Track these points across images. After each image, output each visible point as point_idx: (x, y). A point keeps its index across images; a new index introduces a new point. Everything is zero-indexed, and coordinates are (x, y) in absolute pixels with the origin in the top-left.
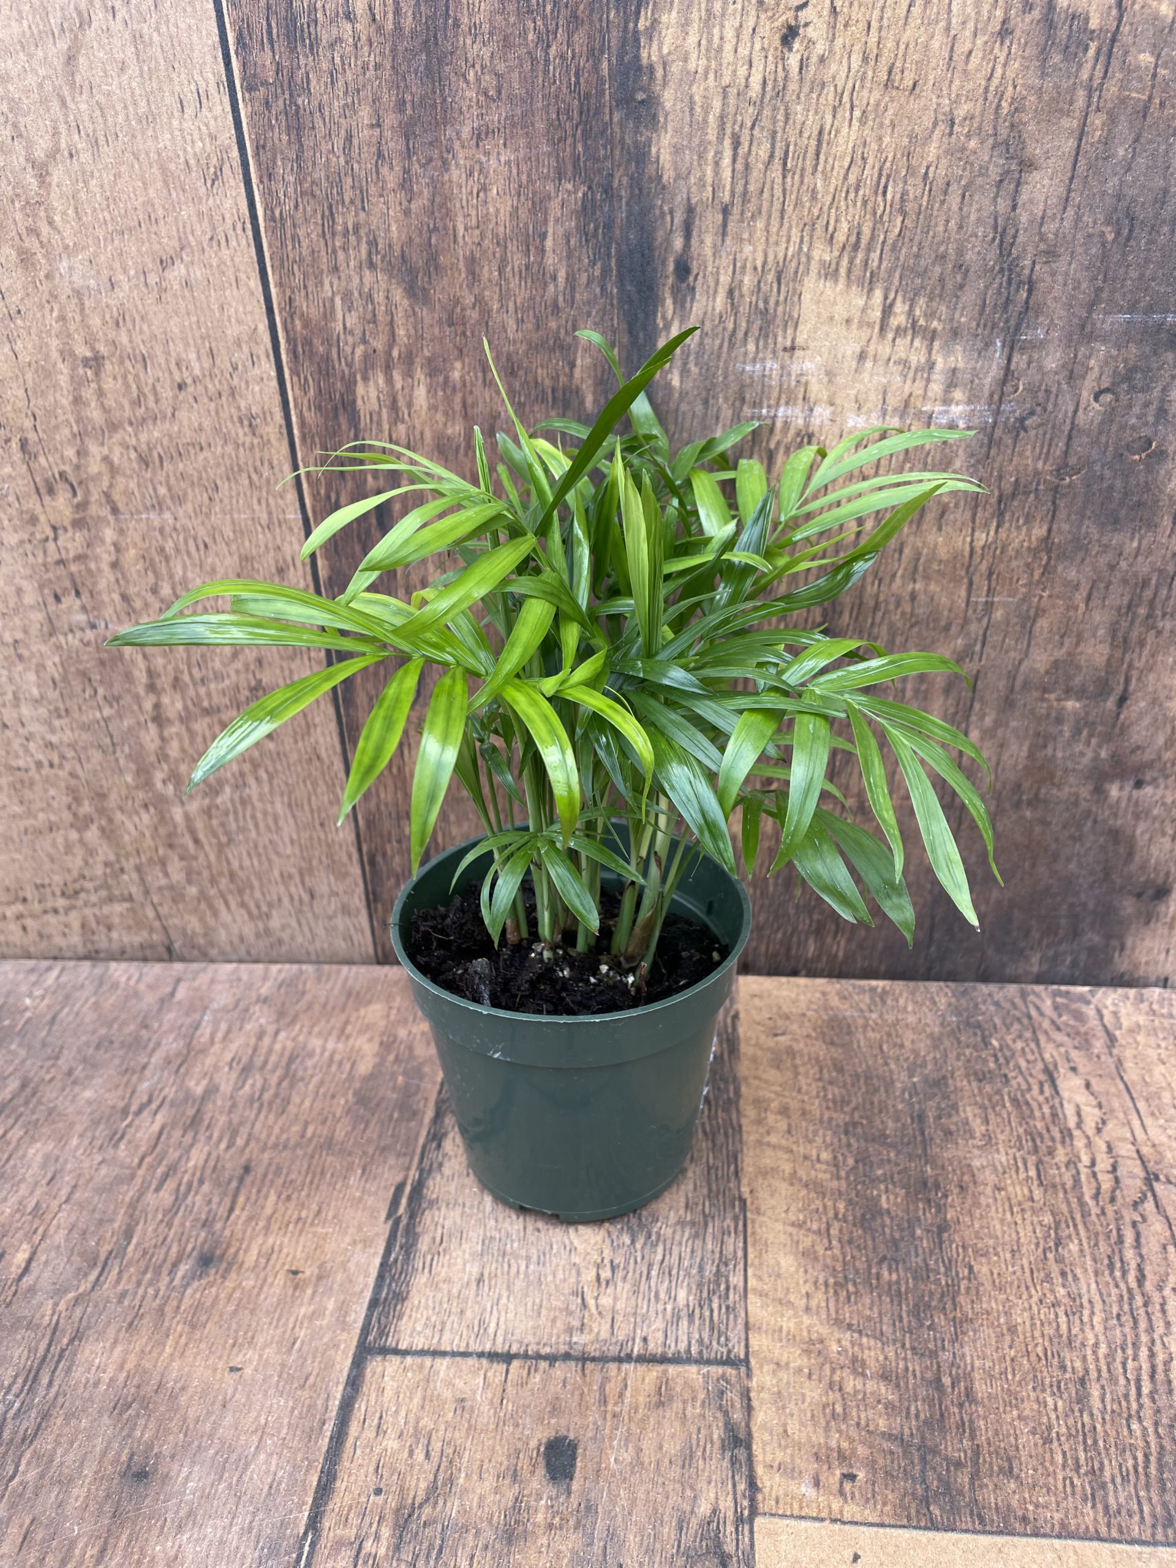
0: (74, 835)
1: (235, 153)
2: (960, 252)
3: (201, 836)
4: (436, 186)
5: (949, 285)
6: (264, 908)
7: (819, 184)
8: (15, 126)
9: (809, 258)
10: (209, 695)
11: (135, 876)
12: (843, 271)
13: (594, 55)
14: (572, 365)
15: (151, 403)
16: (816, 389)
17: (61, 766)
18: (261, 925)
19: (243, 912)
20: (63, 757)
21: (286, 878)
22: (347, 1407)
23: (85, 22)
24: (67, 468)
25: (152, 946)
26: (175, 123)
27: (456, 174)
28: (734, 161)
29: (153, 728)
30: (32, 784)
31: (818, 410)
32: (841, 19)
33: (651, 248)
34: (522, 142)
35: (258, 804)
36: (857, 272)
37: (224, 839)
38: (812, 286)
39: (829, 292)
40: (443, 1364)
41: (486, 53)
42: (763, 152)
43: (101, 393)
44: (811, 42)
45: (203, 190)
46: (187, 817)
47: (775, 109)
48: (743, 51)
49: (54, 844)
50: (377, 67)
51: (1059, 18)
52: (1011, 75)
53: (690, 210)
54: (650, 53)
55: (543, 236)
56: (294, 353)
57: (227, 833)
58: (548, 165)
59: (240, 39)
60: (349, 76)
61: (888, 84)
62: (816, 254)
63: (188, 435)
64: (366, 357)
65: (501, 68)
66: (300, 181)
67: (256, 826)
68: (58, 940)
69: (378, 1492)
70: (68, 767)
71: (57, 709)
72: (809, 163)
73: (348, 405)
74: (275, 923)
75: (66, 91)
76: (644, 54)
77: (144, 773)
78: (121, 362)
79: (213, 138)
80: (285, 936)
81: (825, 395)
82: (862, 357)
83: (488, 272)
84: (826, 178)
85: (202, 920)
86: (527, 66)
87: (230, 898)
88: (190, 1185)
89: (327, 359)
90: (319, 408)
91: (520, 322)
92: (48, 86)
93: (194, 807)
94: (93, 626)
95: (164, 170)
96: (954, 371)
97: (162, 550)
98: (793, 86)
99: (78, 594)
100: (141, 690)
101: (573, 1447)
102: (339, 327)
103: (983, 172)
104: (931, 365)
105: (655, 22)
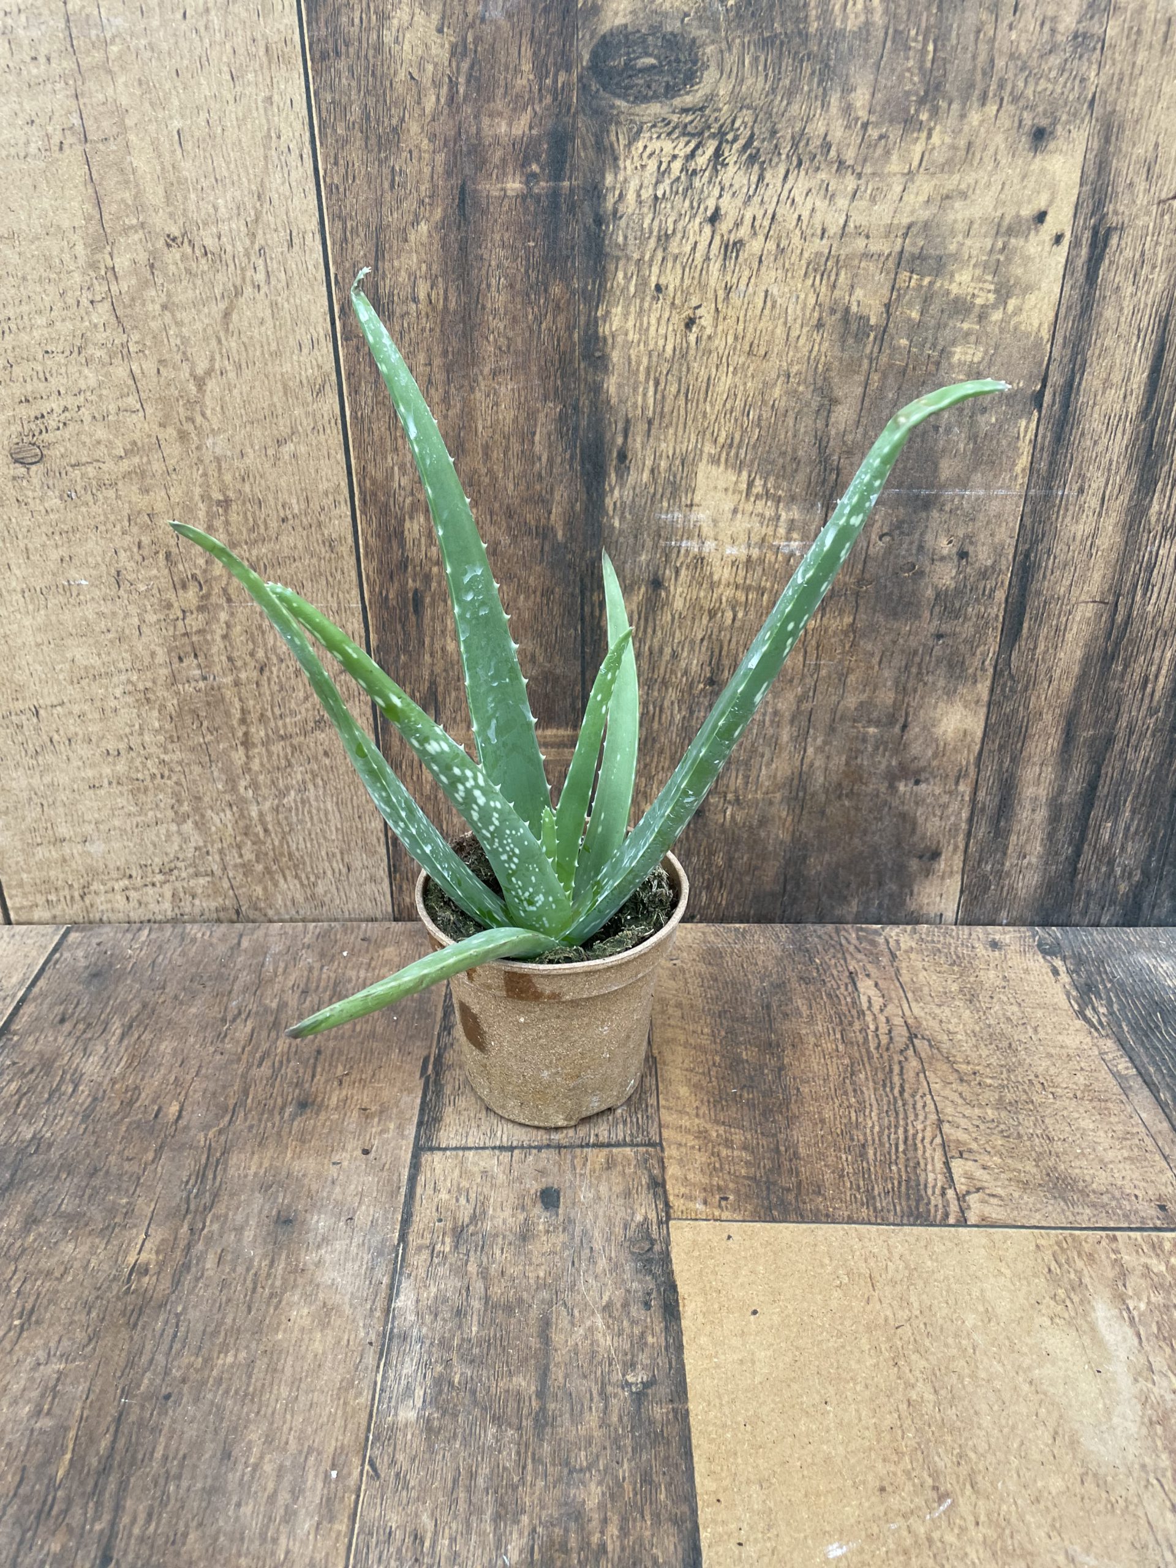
0: (174, 828)
1: (334, 377)
2: (795, 450)
3: (270, 827)
4: (465, 402)
5: (789, 470)
6: (312, 879)
7: (708, 409)
8: (184, 353)
9: (701, 451)
10: (285, 726)
11: (217, 857)
12: (723, 460)
13: (570, 329)
14: (550, 513)
15: (262, 530)
16: (706, 530)
17: (169, 778)
18: (309, 892)
19: (296, 882)
20: (171, 770)
21: (330, 856)
22: (412, 1180)
23: (238, 292)
24: (198, 572)
25: (225, 909)
26: (295, 358)
27: (478, 395)
28: (655, 393)
29: (241, 749)
30: (146, 790)
31: (707, 543)
32: (721, 316)
33: (602, 443)
34: (522, 378)
35: (314, 803)
36: (732, 460)
37: (287, 829)
38: (703, 469)
39: (714, 472)
40: (470, 1154)
41: (501, 326)
42: (673, 389)
43: (227, 523)
44: (703, 328)
45: (310, 399)
46: (261, 814)
47: (681, 365)
48: (662, 331)
49: (158, 835)
50: (431, 330)
51: (852, 319)
52: (823, 350)
53: (628, 421)
54: (605, 330)
55: (534, 433)
56: (364, 501)
57: (290, 824)
58: (538, 393)
59: (342, 310)
60: (413, 335)
61: (750, 353)
62: (706, 449)
63: (286, 552)
64: (412, 504)
65: (511, 334)
66: (376, 395)
67: (311, 818)
68: (153, 906)
69: (440, 1220)
70: (174, 778)
71: (171, 737)
72: (702, 396)
73: (399, 534)
74: (320, 889)
75: (222, 334)
76: (601, 330)
77: (232, 783)
78: (244, 503)
79: (320, 367)
80: (327, 900)
81: (711, 534)
82: (735, 511)
83: (497, 454)
84: (712, 406)
85: (265, 889)
86: (527, 334)
87: (287, 872)
88: (281, 1062)
89: (387, 505)
90: (379, 536)
91: (516, 485)
92: (210, 331)
93: (267, 805)
94: (205, 678)
95: (285, 387)
96: (793, 521)
97: (260, 626)
98: (692, 352)
99: (196, 656)
100: (235, 723)
101: (558, 1192)
102: (396, 485)
103: (808, 404)
104: (778, 517)
105: (608, 312)
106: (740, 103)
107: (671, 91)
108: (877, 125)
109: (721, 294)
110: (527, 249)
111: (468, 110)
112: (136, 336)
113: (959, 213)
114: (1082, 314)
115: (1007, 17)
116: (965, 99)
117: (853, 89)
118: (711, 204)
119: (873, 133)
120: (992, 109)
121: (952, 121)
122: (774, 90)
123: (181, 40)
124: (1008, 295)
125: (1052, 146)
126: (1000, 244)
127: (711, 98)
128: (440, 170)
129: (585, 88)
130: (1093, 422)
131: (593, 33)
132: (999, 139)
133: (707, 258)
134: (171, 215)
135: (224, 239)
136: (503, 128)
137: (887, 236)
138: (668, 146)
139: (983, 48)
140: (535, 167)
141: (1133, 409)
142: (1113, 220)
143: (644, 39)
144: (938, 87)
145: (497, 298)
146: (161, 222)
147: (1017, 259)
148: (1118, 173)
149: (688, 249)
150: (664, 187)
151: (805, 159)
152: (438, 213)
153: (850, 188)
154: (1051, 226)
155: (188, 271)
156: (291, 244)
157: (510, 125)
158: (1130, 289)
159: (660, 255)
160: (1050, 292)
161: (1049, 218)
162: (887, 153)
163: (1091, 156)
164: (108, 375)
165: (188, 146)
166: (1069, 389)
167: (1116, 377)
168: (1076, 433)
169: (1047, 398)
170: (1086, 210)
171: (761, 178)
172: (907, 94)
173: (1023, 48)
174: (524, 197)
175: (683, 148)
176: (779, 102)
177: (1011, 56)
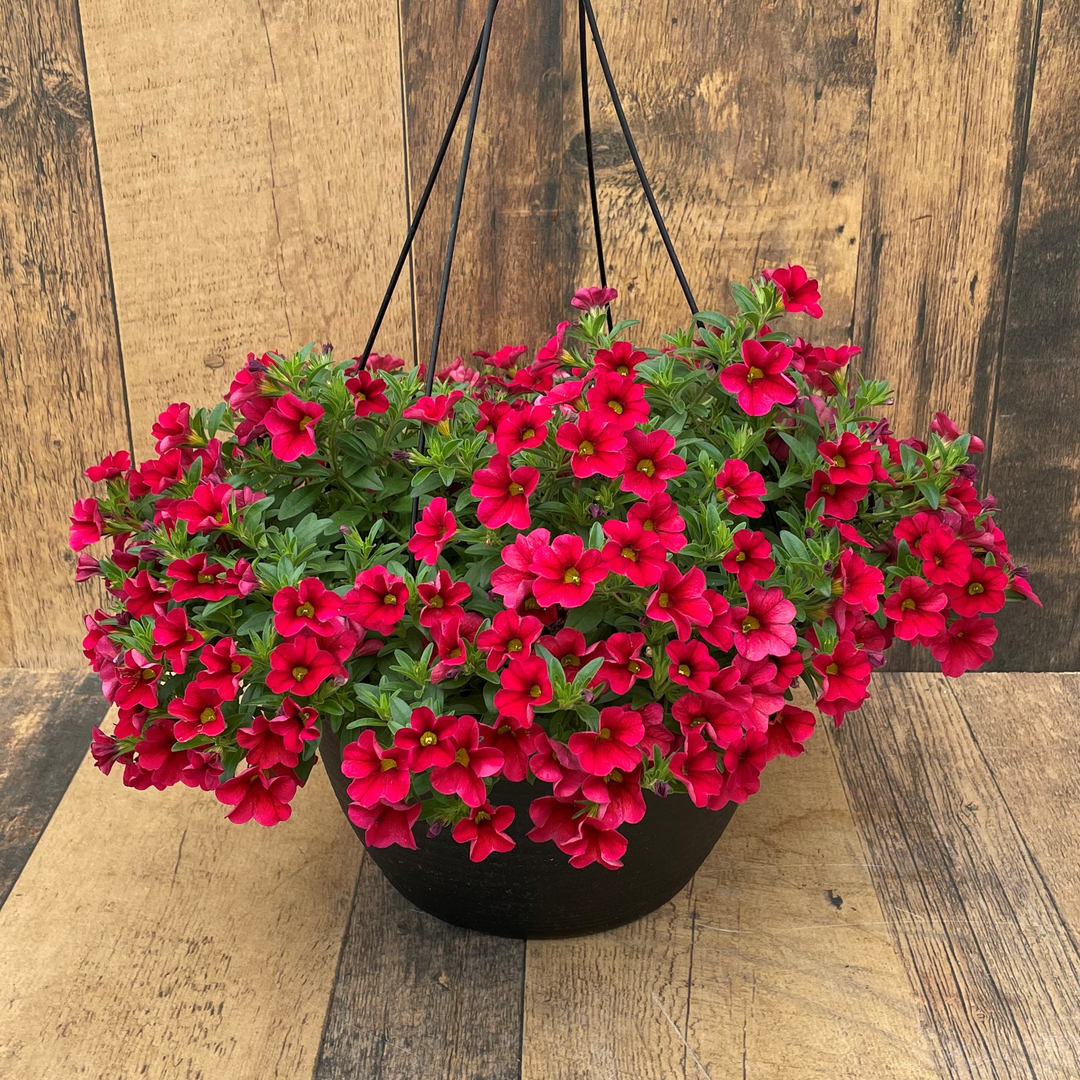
106: (658, 169)
107: (617, 163)
108: (738, 180)
109: (649, 271)
110: (531, 245)
111: (499, 172)
112: (290, 293)
113: (791, 227)
114: (872, 283)
115: (810, 124)
116: (789, 165)
117: (723, 161)
118: (642, 221)
119: (736, 184)
120: (805, 171)
121: (783, 178)
122: (677, 162)
123: (335, 136)
124: (825, 273)
125: (843, 190)
126: (817, 244)
128: (481, 203)
129: (567, 161)
130: (887, 346)
131: (571, 133)
132: (812, 188)
133: (640, 251)
134: (320, 227)
135: (350, 240)
136: (519, 181)
137: (749, 239)
138: (615, 191)
139: (797, 141)
140: (537, 202)
141: (910, 338)
142: (884, 231)
143: (601, 136)
144: (772, 161)
145: (513, 272)
146: (314, 230)
147: (828, 252)
148: (884, 205)
149: (629, 245)
150: (614, 212)
151: (697, 197)
152: (479, 226)
153: (725, 214)
154: (847, 233)
155: (327, 257)
156: (390, 242)
157: (523, 179)
158: (900, 269)
159: (611, 249)
160: (851, 271)
161: (845, 230)
162: (745, 195)
163: (867, 196)
164: (271, 316)
165: (334, 190)
166: (869, 326)
167: (898, 319)
168: (876, 353)
169: (856, 332)
170: (868, 224)
171: (671, 208)
172: (755, 164)
173: (821, 140)
174: (531, 218)
175: (624, 192)
176: (680, 169)
177: (815, 144)
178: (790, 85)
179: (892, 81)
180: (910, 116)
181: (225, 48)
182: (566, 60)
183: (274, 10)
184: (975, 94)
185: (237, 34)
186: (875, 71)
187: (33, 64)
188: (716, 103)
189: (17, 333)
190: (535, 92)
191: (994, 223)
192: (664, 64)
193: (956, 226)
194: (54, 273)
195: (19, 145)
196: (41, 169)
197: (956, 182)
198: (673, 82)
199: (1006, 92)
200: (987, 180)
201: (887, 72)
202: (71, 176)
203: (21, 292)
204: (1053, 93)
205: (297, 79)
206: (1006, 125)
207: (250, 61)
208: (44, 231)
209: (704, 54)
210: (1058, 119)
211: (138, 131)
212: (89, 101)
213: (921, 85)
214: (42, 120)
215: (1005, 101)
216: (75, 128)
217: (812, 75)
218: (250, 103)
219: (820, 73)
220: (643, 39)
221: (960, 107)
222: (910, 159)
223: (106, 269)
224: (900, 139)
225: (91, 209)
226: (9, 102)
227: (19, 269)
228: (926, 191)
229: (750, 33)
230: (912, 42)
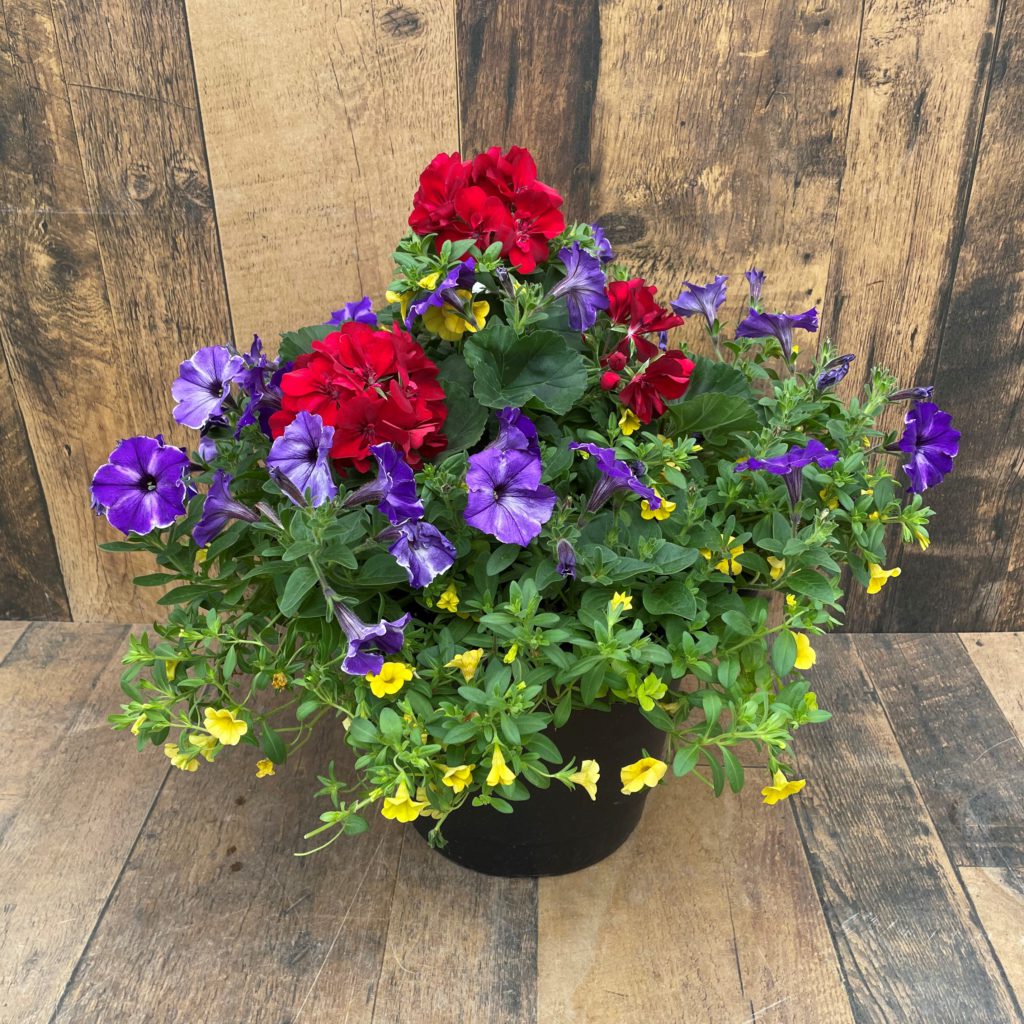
106: (664, 244)
107: (632, 239)
108: (729, 253)
113: (770, 290)
114: (832, 334)
115: (790, 208)
116: (771, 241)
117: (718, 238)
119: (728, 257)
120: (783, 246)
121: (765, 251)
125: (813, 261)
126: (790, 304)
127: (650, 242)
131: (597, 215)
132: (788, 259)
137: (735, 300)
138: (630, 262)
139: (779, 220)
141: (860, 378)
142: (845, 293)
144: (758, 237)
148: (846, 272)
151: (695, 267)
154: (814, 296)
158: (855, 323)
161: (813, 292)
162: (734, 265)
163: (833, 265)
170: (832, 288)
171: (674, 275)
172: (743, 240)
173: (798, 220)
175: (637, 264)
176: (683, 244)
177: (792, 224)
178: (774, 176)
179: (858, 172)
180: (872, 199)
181: (319, 149)
182: (593, 156)
183: (358, 118)
184: (925, 182)
185: (329, 137)
186: (845, 164)
187: (167, 163)
188: (714, 191)
189: (161, 374)
190: (568, 183)
191: (934, 287)
192: (673, 159)
193: (903, 289)
194: (188, 328)
195: (157, 228)
196: (175, 247)
197: (905, 255)
198: (680, 175)
199: (951, 181)
200: (931, 253)
201: (855, 165)
202: (199, 252)
203: (163, 343)
204: (990, 182)
205: (376, 174)
206: (949, 208)
207: (339, 160)
208: (180, 295)
209: (706, 151)
210: (992, 203)
211: (251, 217)
212: (212, 192)
213: (882, 175)
214: (175, 208)
215: (950, 187)
216: (201, 216)
217: (793, 168)
218: (339, 194)
219: (801, 166)
220: (656, 139)
221: (913, 192)
222: (869, 236)
223: (228, 325)
224: (862, 220)
225: (215, 279)
226: (149, 194)
227: (161, 325)
228: (880, 261)
229: (744, 133)
230: (877, 140)
